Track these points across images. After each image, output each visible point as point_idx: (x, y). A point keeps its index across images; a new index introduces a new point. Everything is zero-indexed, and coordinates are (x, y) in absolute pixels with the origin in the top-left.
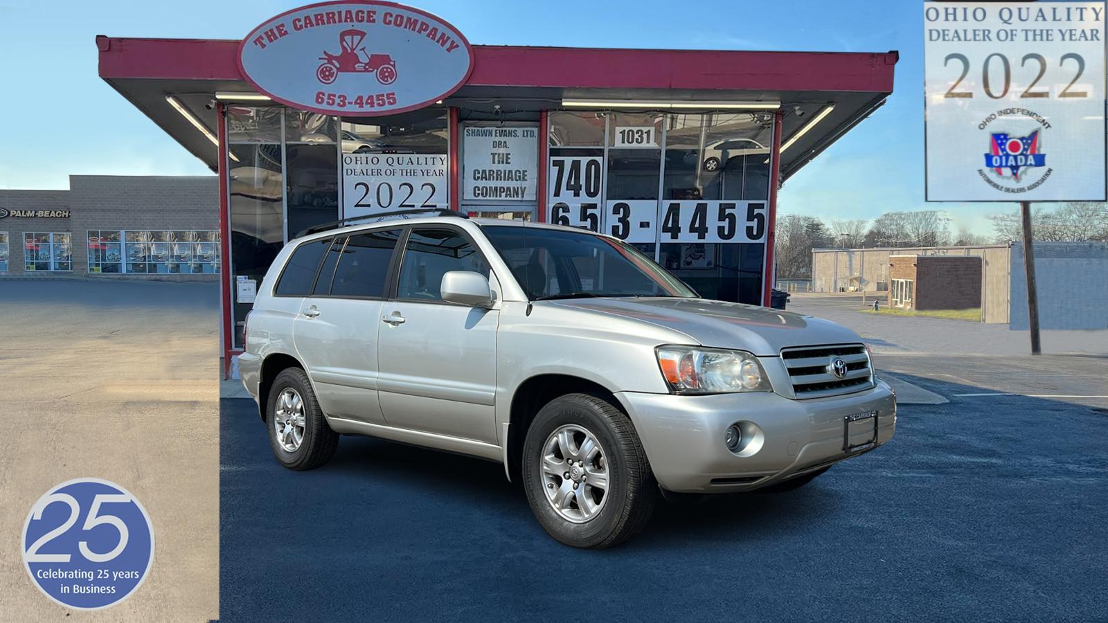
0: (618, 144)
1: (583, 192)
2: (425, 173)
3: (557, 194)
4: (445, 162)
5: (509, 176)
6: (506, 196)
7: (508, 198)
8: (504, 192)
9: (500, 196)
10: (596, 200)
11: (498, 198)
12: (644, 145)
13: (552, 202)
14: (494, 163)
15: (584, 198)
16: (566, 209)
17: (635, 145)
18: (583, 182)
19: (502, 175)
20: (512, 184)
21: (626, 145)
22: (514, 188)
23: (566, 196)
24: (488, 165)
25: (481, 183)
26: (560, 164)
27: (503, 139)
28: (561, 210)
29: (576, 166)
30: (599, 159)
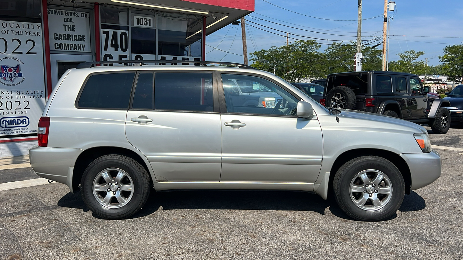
0: (136, 25)
1: (119, 48)
2: (28, 34)
3: (106, 49)
4: (40, 28)
5: (75, 38)
6: (74, 49)
7: (75, 50)
8: (72, 47)
9: (71, 49)
10: (126, 53)
11: (69, 50)
12: (148, 26)
13: (103, 53)
14: (65, 30)
15: (120, 52)
16: (111, 57)
17: (143, 26)
18: (119, 43)
19: (71, 37)
20: (77, 43)
21: (139, 26)
22: (78, 45)
23: (111, 50)
24: (62, 31)
25: (59, 42)
26: (107, 33)
27: (70, 17)
28: (108, 58)
29: (115, 34)
30: (127, 32)
